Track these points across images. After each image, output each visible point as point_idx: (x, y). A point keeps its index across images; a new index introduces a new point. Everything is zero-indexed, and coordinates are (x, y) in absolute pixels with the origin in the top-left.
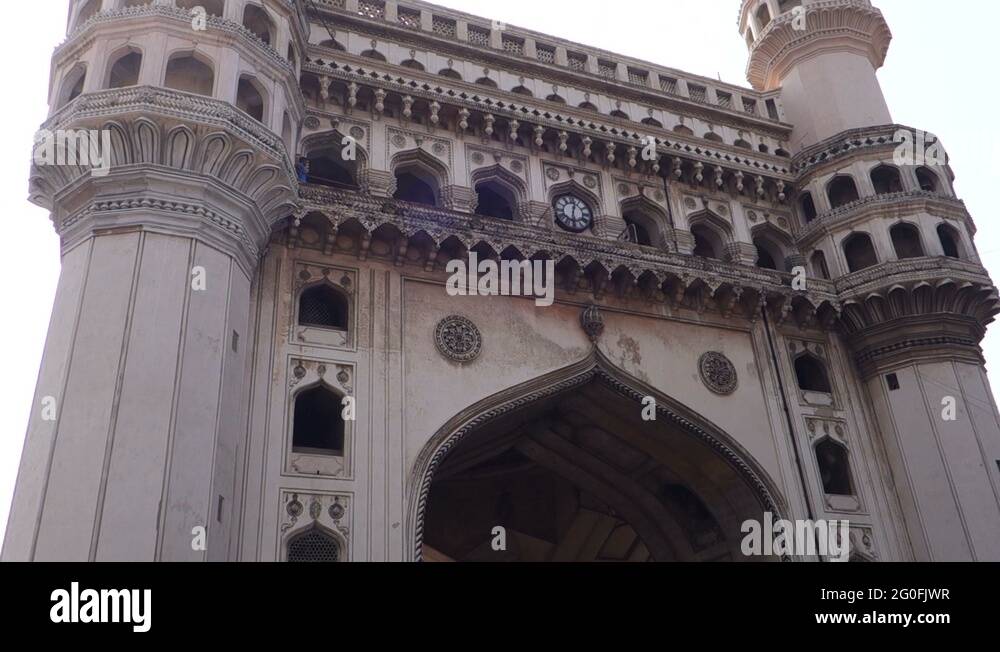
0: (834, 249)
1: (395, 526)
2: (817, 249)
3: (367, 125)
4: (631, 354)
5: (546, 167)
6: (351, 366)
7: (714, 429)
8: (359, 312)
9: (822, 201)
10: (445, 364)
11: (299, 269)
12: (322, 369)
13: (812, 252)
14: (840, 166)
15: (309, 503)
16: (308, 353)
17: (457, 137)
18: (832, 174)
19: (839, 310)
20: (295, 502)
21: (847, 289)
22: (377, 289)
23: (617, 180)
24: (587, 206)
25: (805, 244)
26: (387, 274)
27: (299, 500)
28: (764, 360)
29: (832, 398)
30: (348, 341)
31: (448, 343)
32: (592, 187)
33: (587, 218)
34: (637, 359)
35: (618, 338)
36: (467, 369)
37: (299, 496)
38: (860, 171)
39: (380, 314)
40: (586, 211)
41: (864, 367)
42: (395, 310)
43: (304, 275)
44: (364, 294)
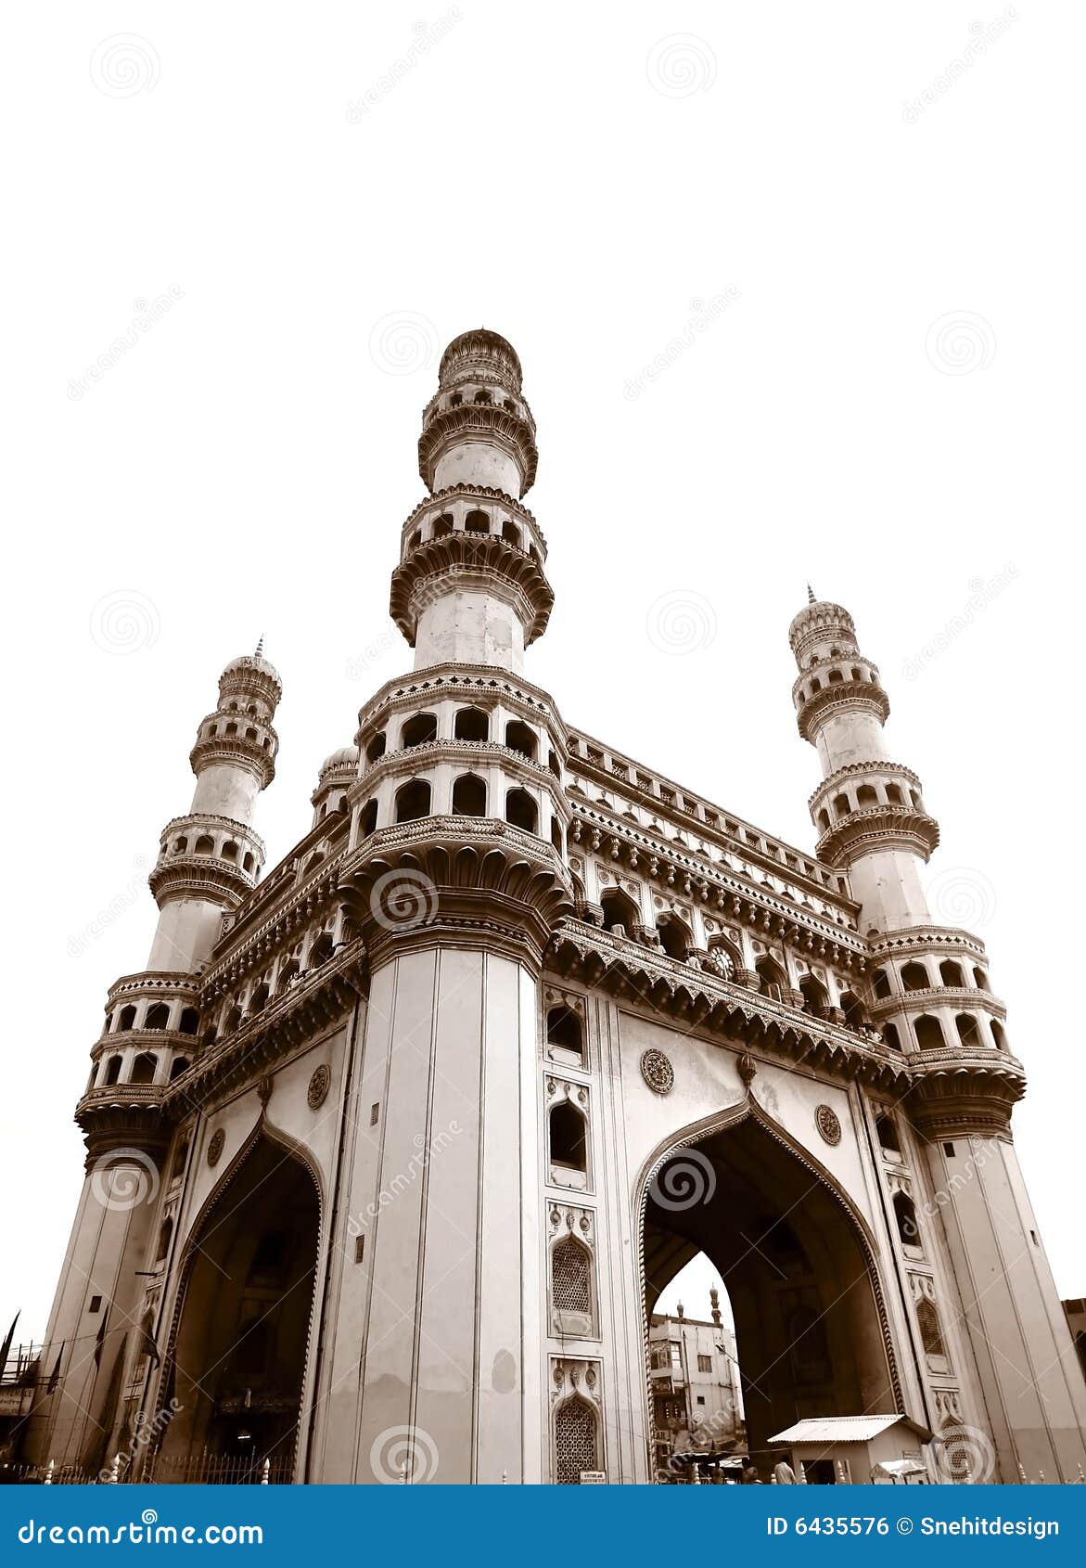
0: (906, 1026)
1: (626, 1242)
2: (889, 1022)
3: (581, 858)
4: (772, 1100)
5: (705, 919)
6: (588, 1088)
7: (830, 1177)
8: (591, 1039)
9: (896, 982)
10: (649, 1092)
11: (546, 990)
12: (567, 1089)
13: (884, 1023)
14: (914, 955)
15: (565, 1215)
16: (559, 1072)
17: (644, 880)
18: (907, 961)
19: (911, 1081)
20: (555, 1212)
21: (919, 1063)
22: (601, 1018)
23: (752, 938)
24: (732, 959)
25: (879, 1016)
26: (607, 1003)
27: (558, 1210)
28: (857, 1117)
29: (901, 1156)
30: (584, 1064)
31: (651, 1075)
32: (736, 941)
33: (732, 969)
34: (776, 1106)
35: (762, 1085)
36: (664, 1100)
37: (558, 1207)
38: (932, 964)
39: (604, 1040)
40: (731, 963)
41: (925, 1133)
42: (614, 1038)
43: (549, 996)
44: (592, 1020)
